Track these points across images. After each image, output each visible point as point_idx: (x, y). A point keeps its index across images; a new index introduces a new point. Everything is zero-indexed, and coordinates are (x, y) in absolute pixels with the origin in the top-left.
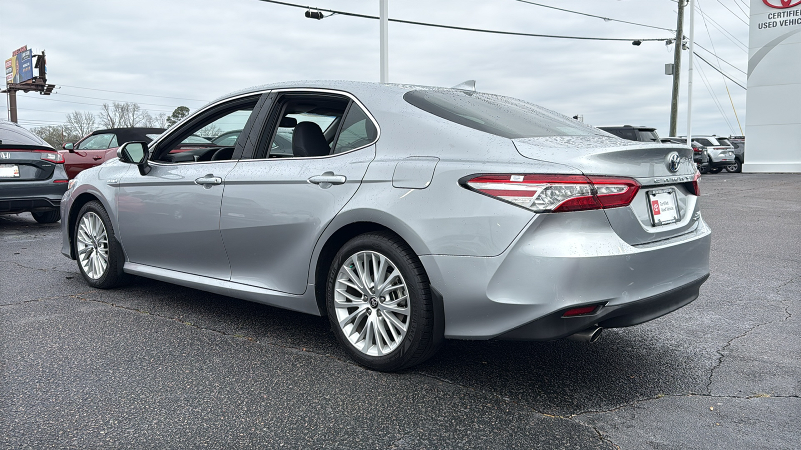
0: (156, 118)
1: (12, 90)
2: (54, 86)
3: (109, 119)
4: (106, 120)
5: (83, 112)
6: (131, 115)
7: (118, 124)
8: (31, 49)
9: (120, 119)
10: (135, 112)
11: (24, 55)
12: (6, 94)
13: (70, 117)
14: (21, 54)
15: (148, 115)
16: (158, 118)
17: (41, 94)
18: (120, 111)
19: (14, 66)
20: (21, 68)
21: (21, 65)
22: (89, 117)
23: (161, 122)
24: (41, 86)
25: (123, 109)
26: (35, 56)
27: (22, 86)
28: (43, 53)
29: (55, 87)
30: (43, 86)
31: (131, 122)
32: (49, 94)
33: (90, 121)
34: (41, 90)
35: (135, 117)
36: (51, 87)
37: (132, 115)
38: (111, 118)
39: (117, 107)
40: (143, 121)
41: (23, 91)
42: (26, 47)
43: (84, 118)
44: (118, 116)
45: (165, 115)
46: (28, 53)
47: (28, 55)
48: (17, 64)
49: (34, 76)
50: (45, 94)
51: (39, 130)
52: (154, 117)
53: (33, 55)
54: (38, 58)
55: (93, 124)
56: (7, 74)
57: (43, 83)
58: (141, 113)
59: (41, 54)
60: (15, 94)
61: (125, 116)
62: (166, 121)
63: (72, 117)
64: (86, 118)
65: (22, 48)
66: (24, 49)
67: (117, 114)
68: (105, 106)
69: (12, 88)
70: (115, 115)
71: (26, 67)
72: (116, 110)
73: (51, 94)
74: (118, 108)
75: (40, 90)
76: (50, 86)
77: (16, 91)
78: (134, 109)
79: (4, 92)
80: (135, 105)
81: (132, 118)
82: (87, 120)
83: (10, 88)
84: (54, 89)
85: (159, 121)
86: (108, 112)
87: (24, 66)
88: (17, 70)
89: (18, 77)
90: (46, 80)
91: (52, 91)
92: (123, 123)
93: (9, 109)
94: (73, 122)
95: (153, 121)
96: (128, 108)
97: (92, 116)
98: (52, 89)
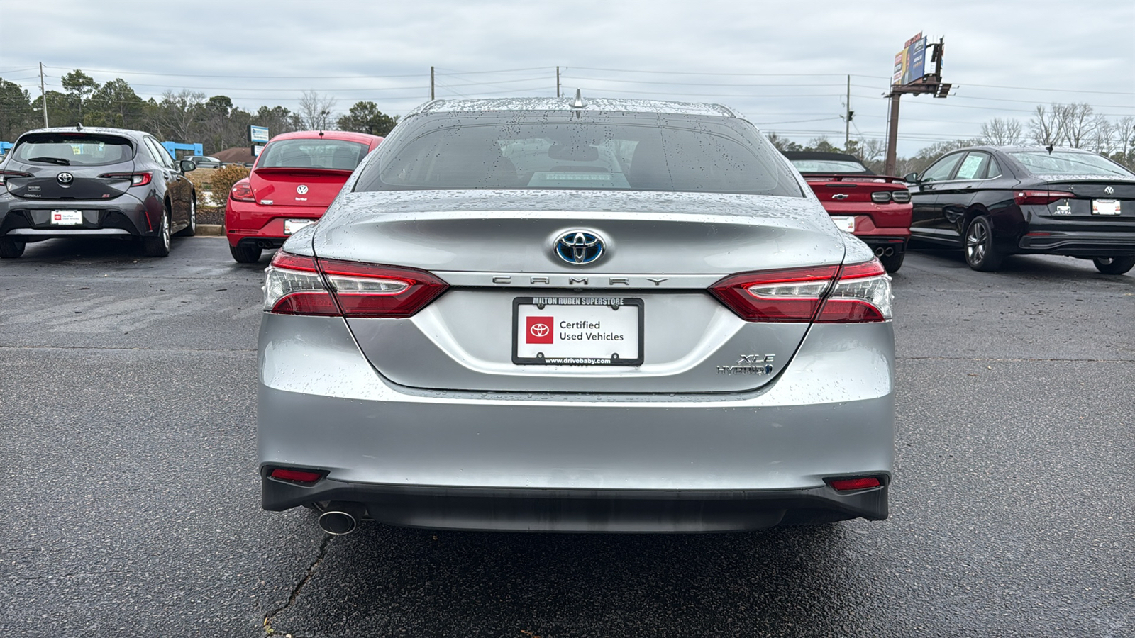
0: (1117, 125)
1: (896, 94)
2: (949, 85)
3: (1043, 128)
4: (1038, 131)
5: (1005, 118)
6: (1077, 121)
7: (1055, 135)
8: (926, 37)
9: (1060, 129)
10: (1085, 117)
11: (917, 45)
12: (888, 99)
13: (986, 127)
14: (915, 45)
15: (1103, 121)
16: (1120, 125)
17: (935, 96)
18: (1061, 115)
19: (904, 62)
20: (912, 63)
21: (912, 58)
22: (1013, 126)
23: (1124, 131)
24: (933, 85)
25: (1066, 114)
26: (930, 45)
27: (909, 88)
28: (941, 40)
29: (952, 86)
30: (936, 86)
31: (1076, 132)
32: (945, 97)
33: (1014, 132)
34: (934, 92)
35: (1083, 124)
36: (947, 87)
37: (1079, 122)
38: (1046, 128)
39: (1057, 110)
40: (1096, 130)
41: (912, 94)
42: (921, 34)
43: (1006, 127)
44: (1058, 123)
45: (1132, 120)
46: (922, 42)
47: (922, 45)
48: (909, 59)
49: (925, 74)
50: (940, 97)
51: (945, 145)
52: (1113, 124)
53: (927, 44)
54: (935, 47)
55: (1018, 135)
56: (895, 72)
57: (936, 83)
58: (1093, 117)
59: (939, 42)
60: (899, 99)
61: (1069, 124)
62: (1132, 129)
63: (989, 127)
64: (1008, 128)
65: (916, 36)
66: (919, 37)
67: (1056, 120)
68: (1039, 110)
69: (896, 92)
70: (1052, 123)
71: (918, 61)
72: (1055, 116)
73: (947, 96)
74: (1058, 112)
75: (931, 92)
76: (945, 85)
77: (900, 95)
78: (1083, 112)
79: (887, 97)
80: (1085, 106)
81: (1078, 126)
82: (1009, 130)
83: (894, 91)
84: (951, 89)
85: (1121, 130)
86: (1042, 118)
87: (916, 60)
88: (907, 66)
89: (907, 75)
90: (941, 78)
91: (949, 93)
92: (1064, 134)
93: (889, 119)
94: (990, 134)
95: (1110, 130)
96: (1073, 111)
97: (1017, 125)
98: (948, 90)
